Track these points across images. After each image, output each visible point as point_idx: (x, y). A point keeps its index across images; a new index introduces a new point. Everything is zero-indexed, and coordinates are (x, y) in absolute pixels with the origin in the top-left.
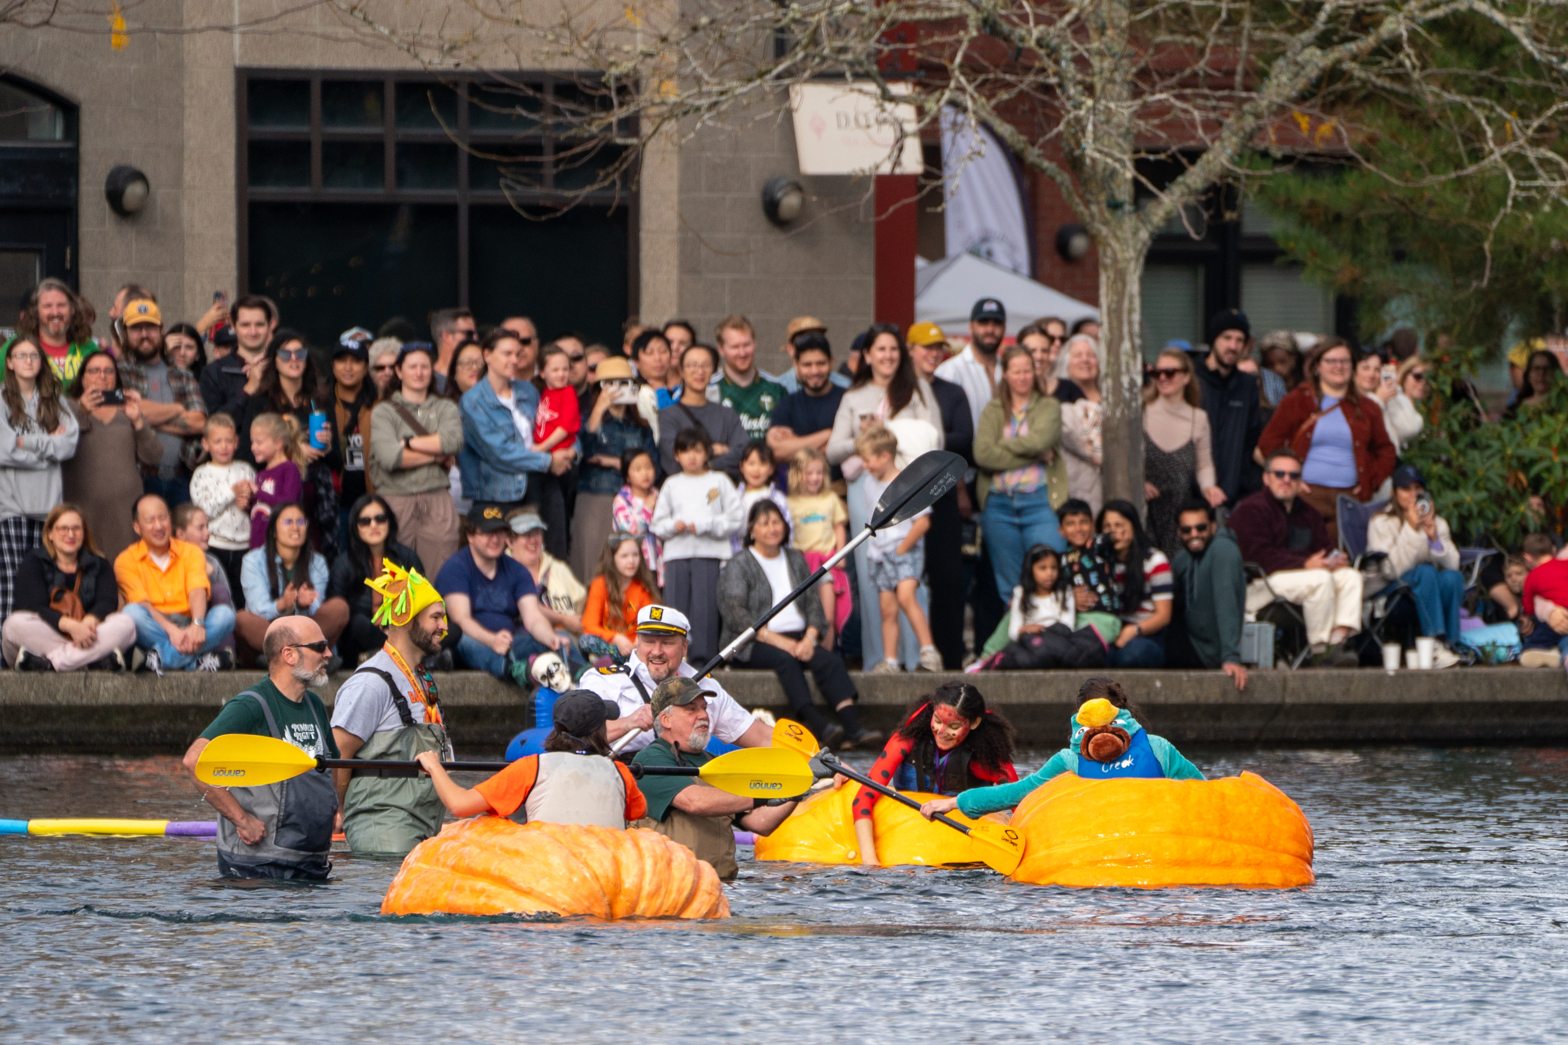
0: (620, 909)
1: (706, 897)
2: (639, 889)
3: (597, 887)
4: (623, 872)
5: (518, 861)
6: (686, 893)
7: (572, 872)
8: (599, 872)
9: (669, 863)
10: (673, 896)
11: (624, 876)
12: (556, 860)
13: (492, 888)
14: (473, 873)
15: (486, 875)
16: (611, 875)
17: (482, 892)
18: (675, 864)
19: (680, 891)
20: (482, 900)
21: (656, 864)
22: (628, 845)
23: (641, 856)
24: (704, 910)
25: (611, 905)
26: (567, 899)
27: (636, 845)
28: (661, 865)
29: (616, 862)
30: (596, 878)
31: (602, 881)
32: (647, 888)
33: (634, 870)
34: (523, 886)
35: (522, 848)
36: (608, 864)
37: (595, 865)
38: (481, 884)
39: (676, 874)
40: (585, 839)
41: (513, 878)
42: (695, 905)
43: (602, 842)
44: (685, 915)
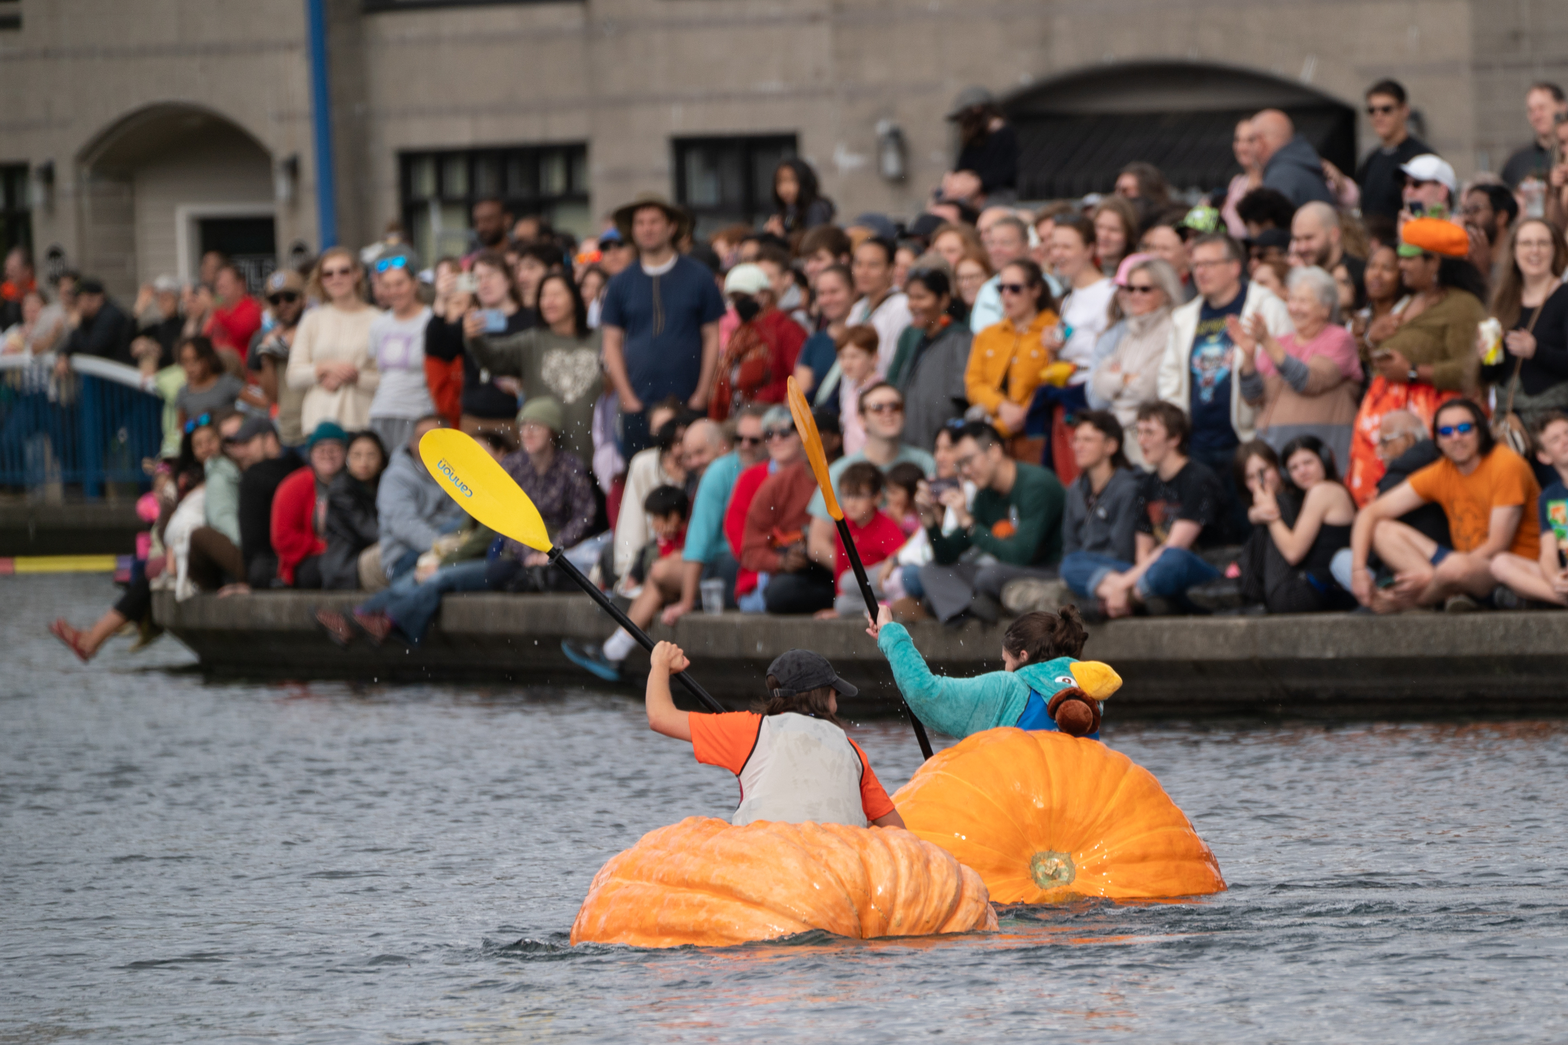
0: (872, 921)
1: (972, 905)
2: (894, 897)
3: (843, 895)
4: (873, 875)
5: (744, 867)
6: (949, 900)
7: (813, 877)
8: (845, 876)
9: (927, 863)
10: (935, 902)
11: (874, 880)
12: (792, 863)
13: (715, 900)
14: (689, 885)
15: (704, 886)
16: (859, 880)
17: (702, 905)
18: (933, 867)
19: (942, 897)
20: (703, 915)
21: (911, 865)
22: (876, 843)
23: (893, 858)
24: (971, 920)
25: (860, 917)
26: (810, 909)
27: (885, 843)
28: (918, 867)
29: (863, 863)
30: (841, 883)
31: (849, 887)
32: (903, 895)
33: (887, 872)
34: (755, 896)
35: (746, 849)
36: (854, 866)
37: (839, 867)
38: (699, 897)
39: (937, 876)
40: (824, 838)
41: (740, 887)
42: (960, 915)
43: (843, 841)
44: (948, 929)
